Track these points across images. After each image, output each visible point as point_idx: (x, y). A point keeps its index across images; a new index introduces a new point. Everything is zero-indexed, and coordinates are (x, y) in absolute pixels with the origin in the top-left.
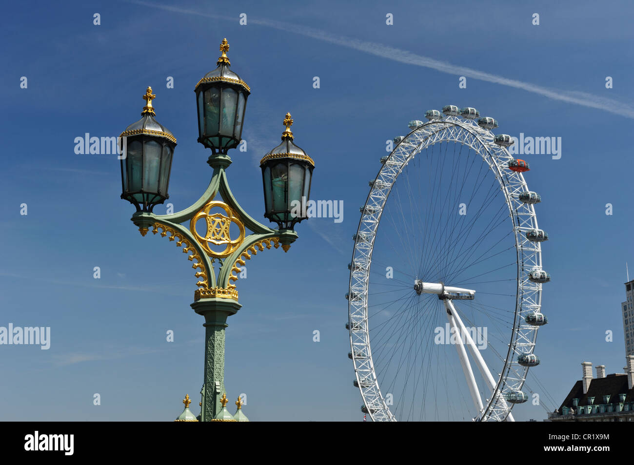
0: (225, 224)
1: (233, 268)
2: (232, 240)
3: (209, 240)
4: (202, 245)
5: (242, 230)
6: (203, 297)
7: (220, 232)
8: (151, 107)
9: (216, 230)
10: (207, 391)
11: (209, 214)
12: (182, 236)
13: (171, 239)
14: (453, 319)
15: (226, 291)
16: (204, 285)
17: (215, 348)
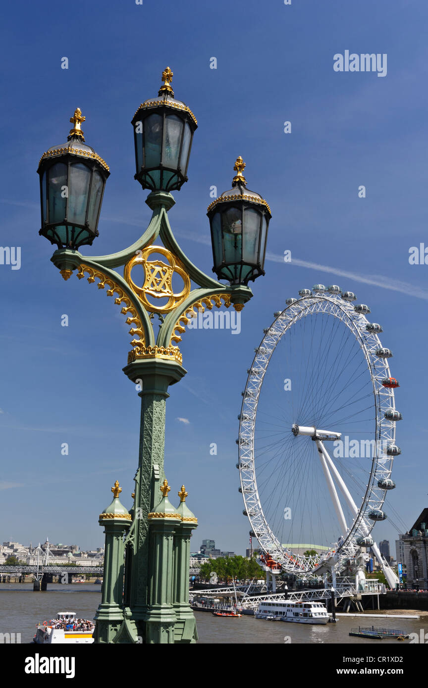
0: (167, 274)
1: (176, 326)
2: (175, 293)
3: (147, 291)
4: (138, 297)
5: (187, 282)
6: (139, 358)
7: (160, 283)
8: (80, 129)
9: (155, 280)
10: (143, 476)
11: (148, 260)
12: (114, 283)
13: (101, 287)
14: (323, 457)
15: (169, 350)
16: (139, 345)
17: (154, 422)
